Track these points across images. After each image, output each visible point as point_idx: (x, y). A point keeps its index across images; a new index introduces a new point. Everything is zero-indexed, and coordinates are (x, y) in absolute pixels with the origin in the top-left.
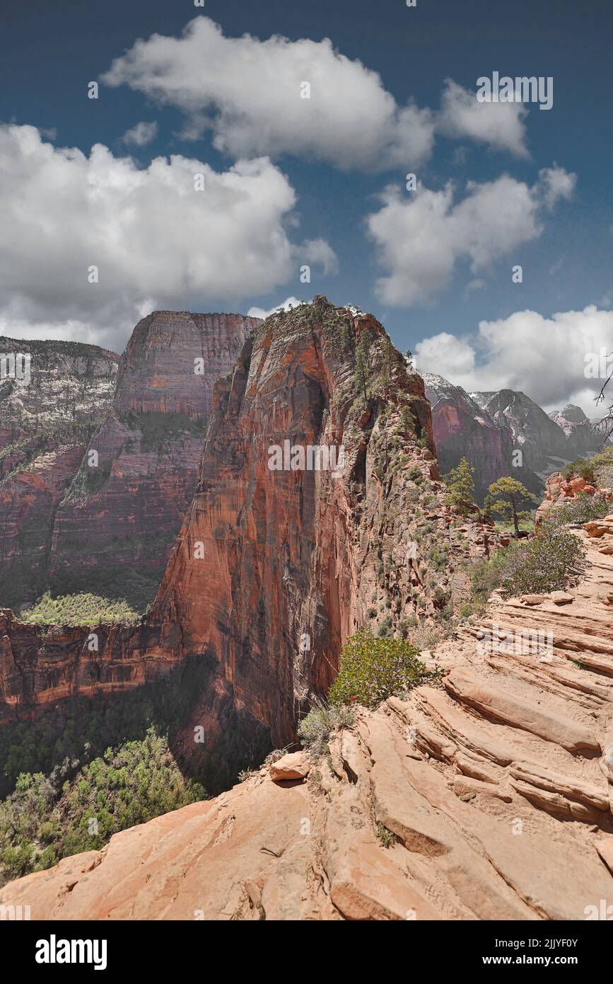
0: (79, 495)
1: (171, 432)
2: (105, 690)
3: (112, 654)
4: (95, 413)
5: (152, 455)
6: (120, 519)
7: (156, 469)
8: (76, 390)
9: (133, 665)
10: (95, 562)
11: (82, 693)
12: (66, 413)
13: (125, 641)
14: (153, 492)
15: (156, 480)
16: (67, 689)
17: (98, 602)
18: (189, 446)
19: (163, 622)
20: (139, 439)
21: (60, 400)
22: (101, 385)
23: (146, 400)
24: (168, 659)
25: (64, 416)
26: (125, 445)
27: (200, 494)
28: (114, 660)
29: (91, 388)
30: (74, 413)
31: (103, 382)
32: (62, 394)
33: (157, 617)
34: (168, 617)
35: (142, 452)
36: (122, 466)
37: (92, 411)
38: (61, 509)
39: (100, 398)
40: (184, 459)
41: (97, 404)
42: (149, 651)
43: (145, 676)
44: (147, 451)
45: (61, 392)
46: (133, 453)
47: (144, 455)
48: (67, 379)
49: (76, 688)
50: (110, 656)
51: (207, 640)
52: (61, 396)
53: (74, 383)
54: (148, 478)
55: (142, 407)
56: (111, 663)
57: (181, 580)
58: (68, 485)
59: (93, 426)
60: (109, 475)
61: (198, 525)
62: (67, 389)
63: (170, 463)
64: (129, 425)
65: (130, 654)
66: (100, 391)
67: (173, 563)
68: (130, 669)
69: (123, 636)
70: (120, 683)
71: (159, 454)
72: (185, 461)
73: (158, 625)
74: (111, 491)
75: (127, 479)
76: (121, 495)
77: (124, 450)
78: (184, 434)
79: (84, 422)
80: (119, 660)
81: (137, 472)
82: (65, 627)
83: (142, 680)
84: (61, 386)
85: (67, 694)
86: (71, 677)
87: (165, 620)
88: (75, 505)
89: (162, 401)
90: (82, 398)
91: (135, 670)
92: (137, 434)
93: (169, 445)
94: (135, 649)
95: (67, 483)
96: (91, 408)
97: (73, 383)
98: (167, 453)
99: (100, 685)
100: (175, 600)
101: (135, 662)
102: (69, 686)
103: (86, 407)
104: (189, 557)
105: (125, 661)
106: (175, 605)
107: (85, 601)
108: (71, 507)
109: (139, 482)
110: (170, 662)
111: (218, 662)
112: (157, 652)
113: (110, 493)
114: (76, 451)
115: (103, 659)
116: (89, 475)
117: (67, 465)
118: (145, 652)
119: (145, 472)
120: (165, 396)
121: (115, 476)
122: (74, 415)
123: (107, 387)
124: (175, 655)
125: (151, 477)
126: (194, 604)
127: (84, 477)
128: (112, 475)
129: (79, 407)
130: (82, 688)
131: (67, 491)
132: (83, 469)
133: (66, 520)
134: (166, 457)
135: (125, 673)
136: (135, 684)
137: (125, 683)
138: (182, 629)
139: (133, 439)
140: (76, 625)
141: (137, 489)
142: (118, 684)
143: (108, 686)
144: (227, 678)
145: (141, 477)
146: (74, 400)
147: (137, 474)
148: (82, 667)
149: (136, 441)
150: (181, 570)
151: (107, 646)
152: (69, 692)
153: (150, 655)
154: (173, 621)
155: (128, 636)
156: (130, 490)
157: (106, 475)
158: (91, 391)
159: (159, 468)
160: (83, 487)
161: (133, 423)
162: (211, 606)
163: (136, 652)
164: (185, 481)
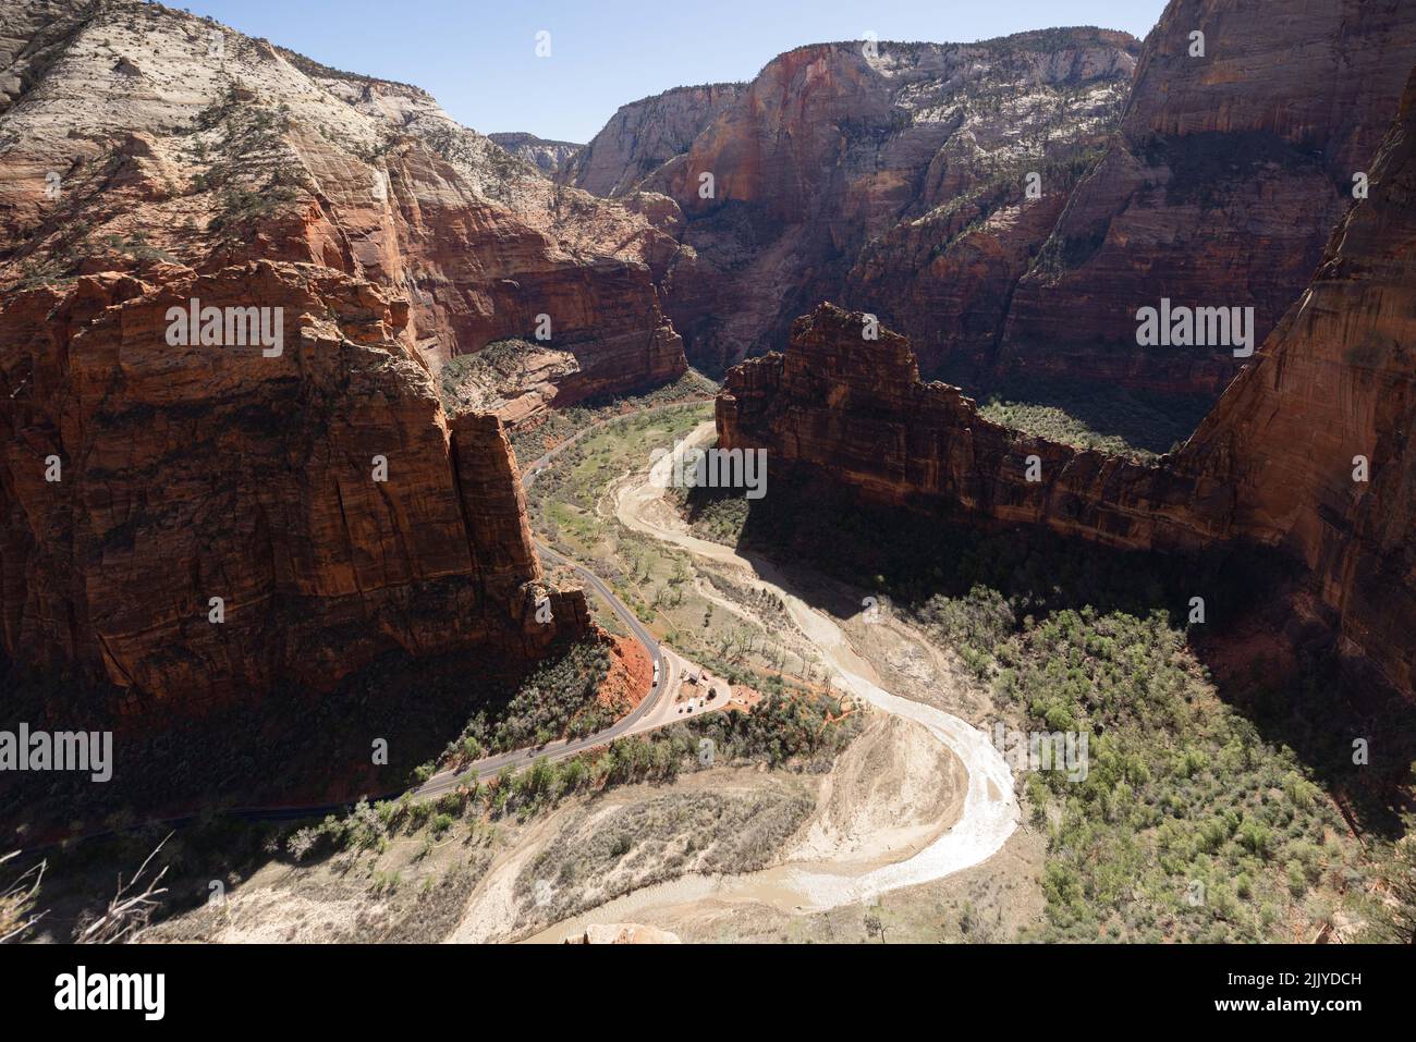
0: (1051, 269)
1: (1235, 167)
2: (1084, 535)
3: (1104, 493)
4: (1080, 143)
5: (1190, 210)
6: (1112, 310)
7: (1193, 235)
8: (1052, 108)
9: (1134, 518)
10: (1062, 366)
11: (1053, 526)
12: (1034, 146)
13: (1128, 482)
14: (1180, 272)
15: (1190, 252)
16: (1033, 514)
17: (1064, 422)
18: (1274, 192)
19: (1200, 475)
20: (1164, 182)
21: (1026, 127)
22: (1094, 93)
23: (1186, 111)
24: (1199, 530)
25: (1031, 151)
26: (1136, 193)
27: (1328, 281)
28: (1106, 502)
29: (1076, 101)
30: (1046, 144)
31: (1098, 89)
32: (1030, 118)
33: (1190, 464)
34: (1212, 470)
35: (1168, 204)
36: (1127, 228)
37: (1074, 140)
38: (1022, 286)
39: (1091, 116)
40: (1257, 217)
41: (1084, 127)
42: (1165, 507)
43: (1152, 540)
44: (1179, 203)
45: (1028, 114)
46: (1150, 206)
47: (1172, 209)
48: (1038, 92)
49: (1043, 518)
50: (1100, 494)
51: (1287, 527)
52: (1029, 121)
53: (1049, 97)
54: (1175, 249)
55: (1177, 125)
56: (1100, 504)
57: (1249, 420)
58: (1033, 254)
59: (1079, 165)
60: (1103, 240)
61: (1310, 334)
62: (1037, 108)
63: (1226, 223)
64: (1148, 158)
65: (1134, 502)
66: (1090, 106)
67: (1239, 390)
68: (1128, 522)
69: (1124, 475)
70: (1111, 536)
71: (1203, 209)
72: (1260, 221)
73: (1190, 476)
74: (1103, 266)
75: (1134, 249)
76: (1120, 273)
77: (1133, 200)
78: (1268, 170)
79: (1065, 160)
80: (1114, 505)
81: (1156, 238)
82: (1040, 439)
83: (1146, 544)
84: (1028, 105)
85: (1033, 521)
86: (1040, 501)
87: (1205, 472)
88: (1044, 281)
89: (1223, 110)
90: (1059, 120)
91: (1137, 526)
92: (1164, 173)
93: (1228, 190)
94: (1142, 497)
95: (1032, 251)
96: (1074, 135)
97: (1047, 98)
98: (1220, 205)
99: (1078, 526)
100: (1230, 447)
101: (1138, 515)
102: (1036, 512)
103: (1065, 133)
104: (1276, 386)
105: (1122, 509)
106: (1230, 456)
107: (1045, 416)
108: (1037, 286)
109: (1155, 255)
110: (1204, 537)
111: (1306, 569)
112: (1179, 514)
113: (1101, 269)
114: (1049, 204)
115: (1088, 495)
116: (1068, 240)
117: (1033, 224)
118: (1159, 507)
119: (1170, 239)
120: (1233, 99)
121: (1113, 244)
122: (1045, 148)
123: (1104, 96)
124: (1214, 529)
125: (1180, 246)
126: (1269, 462)
127: (1060, 242)
128: (1107, 240)
129: (1057, 134)
130: (1052, 521)
131: (1032, 261)
132: (1060, 230)
133: (1026, 302)
134: (1218, 212)
135: (1120, 524)
136: (1133, 544)
137: (1118, 538)
138: (1235, 494)
139: (1153, 183)
140: (1056, 441)
141: (1150, 266)
142: (1105, 534)
143: (1091, 532)
144: (1325, 597)
145: (1162, 246)
146: (1047, 124)
147: (1154, 241)
148: (1057, 495)
149: (1159, 185)
150: (1251, 405)
151: (1098, 480)
152: (1035, 518)
153: (1166, 514)
154: (1221, 479)
155: (1135, 476)
156: (1137, 266)
157: (1098, 241)
158: (1075, 107)
159: (1199, 232)
160: (1058, 257)
161: (1156, 155)
162: (1310, 475)
163: (1143, 502)
164: (1251, 257)
